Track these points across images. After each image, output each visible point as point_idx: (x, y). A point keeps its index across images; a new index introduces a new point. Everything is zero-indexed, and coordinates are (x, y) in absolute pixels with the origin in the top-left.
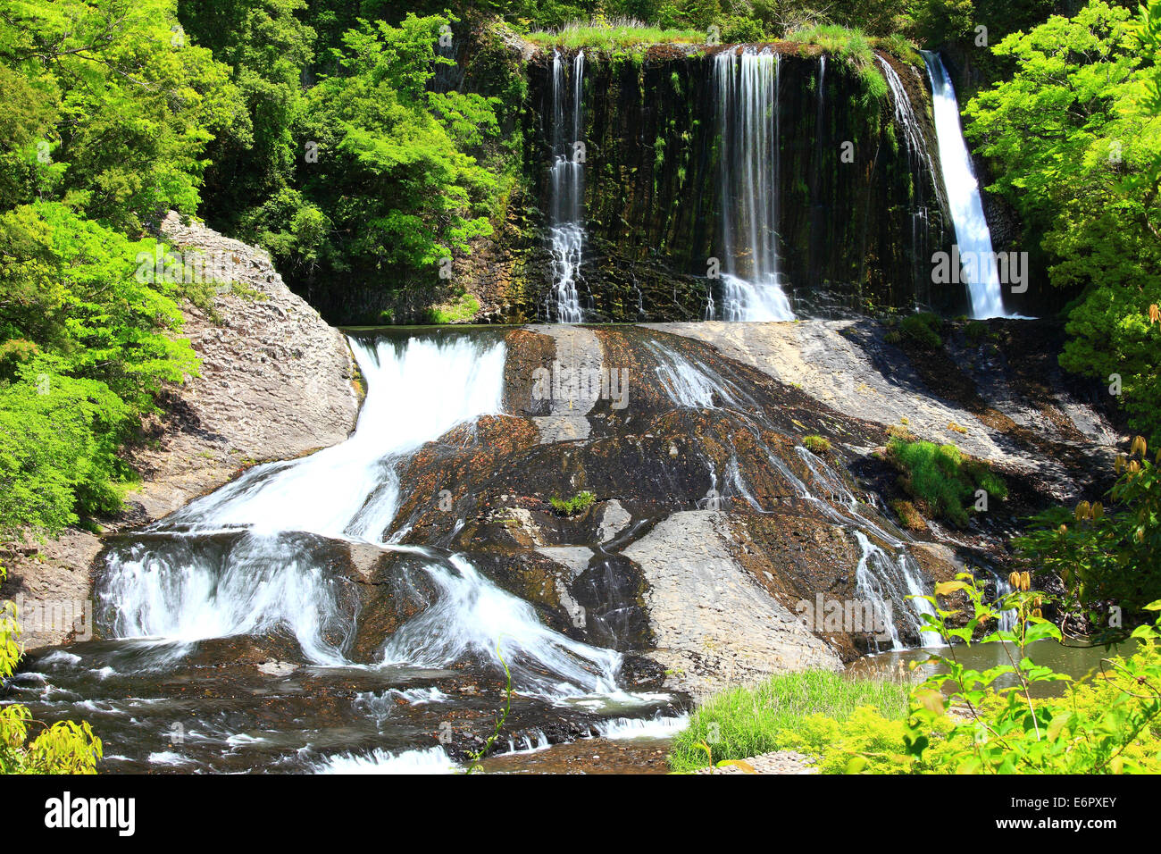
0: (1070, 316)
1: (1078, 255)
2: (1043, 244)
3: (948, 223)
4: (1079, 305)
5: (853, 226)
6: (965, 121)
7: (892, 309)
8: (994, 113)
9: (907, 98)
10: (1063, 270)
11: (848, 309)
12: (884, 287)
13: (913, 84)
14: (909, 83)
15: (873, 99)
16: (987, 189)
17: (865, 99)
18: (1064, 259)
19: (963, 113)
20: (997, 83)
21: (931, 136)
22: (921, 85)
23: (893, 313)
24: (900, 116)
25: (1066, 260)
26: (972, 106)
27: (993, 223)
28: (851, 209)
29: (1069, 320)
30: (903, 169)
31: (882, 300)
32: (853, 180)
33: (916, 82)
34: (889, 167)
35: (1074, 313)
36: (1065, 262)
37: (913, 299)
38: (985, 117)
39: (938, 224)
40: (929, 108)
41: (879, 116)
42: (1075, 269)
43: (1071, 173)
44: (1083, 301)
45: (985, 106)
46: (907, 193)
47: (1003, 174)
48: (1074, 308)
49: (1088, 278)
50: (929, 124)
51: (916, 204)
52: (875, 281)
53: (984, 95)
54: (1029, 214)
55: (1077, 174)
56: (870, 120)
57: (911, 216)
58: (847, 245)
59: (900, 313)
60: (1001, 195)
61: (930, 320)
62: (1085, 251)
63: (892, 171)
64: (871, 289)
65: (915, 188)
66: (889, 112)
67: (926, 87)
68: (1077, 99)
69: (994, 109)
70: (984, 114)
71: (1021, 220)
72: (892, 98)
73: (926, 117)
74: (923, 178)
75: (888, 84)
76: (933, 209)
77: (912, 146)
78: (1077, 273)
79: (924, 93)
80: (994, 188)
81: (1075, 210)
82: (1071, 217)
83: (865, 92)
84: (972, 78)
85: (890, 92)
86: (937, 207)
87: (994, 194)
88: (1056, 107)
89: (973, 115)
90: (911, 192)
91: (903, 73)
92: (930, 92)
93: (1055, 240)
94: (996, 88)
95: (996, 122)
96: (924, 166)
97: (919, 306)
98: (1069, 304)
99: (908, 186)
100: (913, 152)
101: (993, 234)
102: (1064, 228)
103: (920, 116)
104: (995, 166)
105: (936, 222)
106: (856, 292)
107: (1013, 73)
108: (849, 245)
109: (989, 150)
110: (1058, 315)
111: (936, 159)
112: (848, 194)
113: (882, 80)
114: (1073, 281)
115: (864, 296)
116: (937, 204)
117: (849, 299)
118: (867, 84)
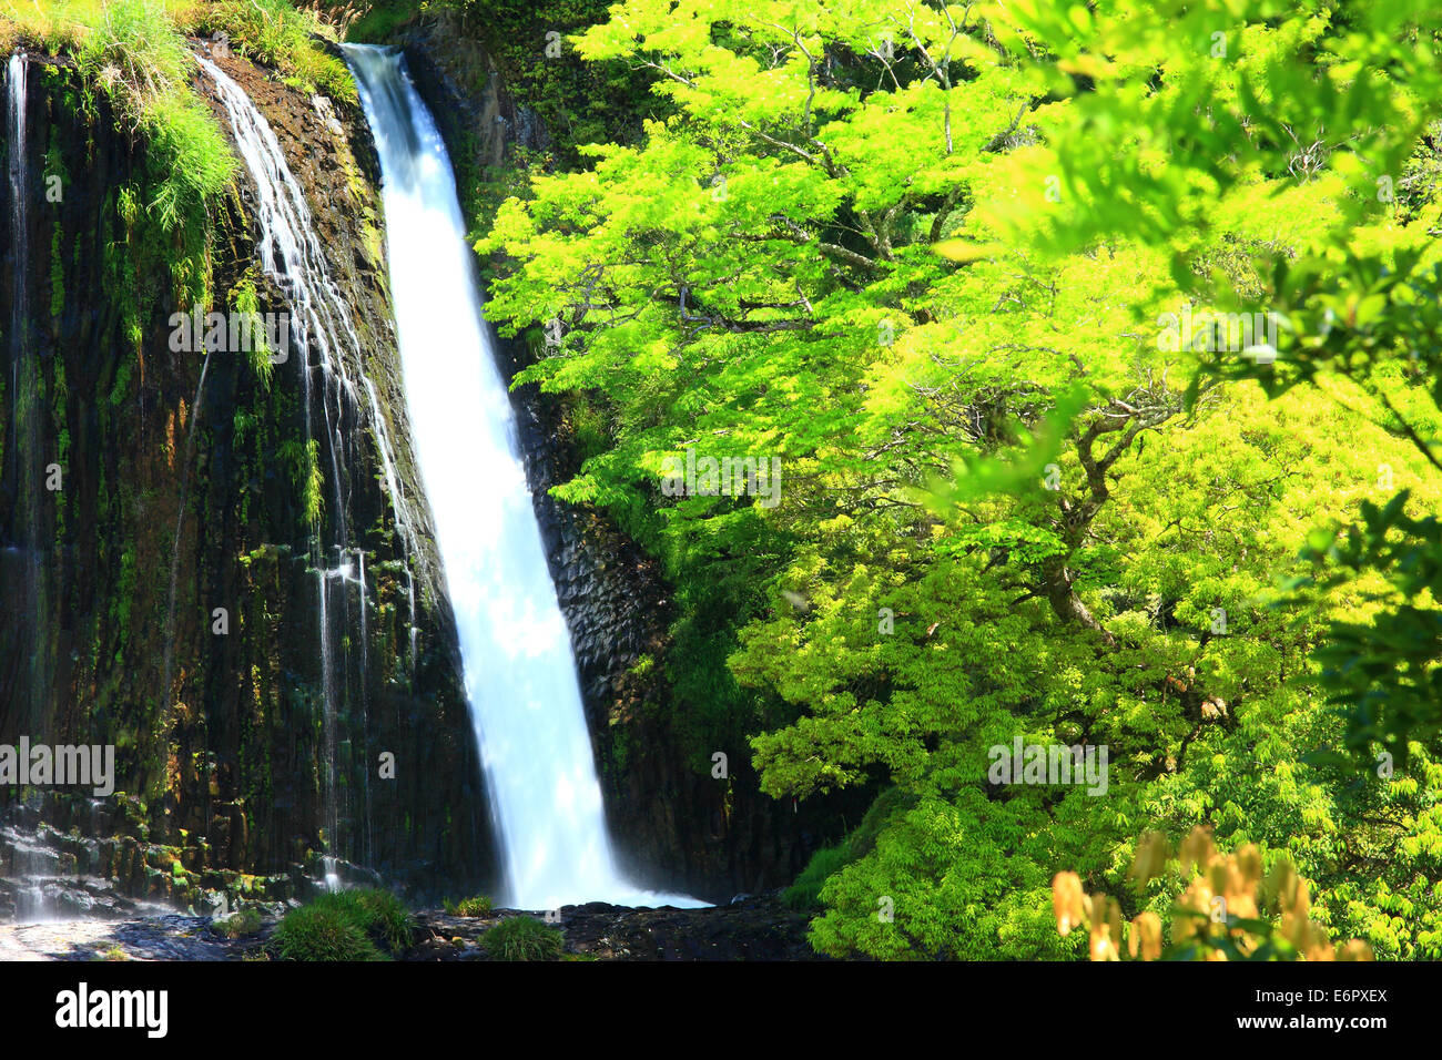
0: (824, 895)
1: (848, 698)
2: (734, 660)
3: (429, 599)
4: (852, 861)
5: (123, 610)
6: (488, 270)
7: (247, 881)
8: (579, 245)
9: (299, 200)
10: (799, 745)
11: (99, 883)
12: (221, 810)
13: (321, 153)
14: (307, 152)
15: (189, 199)
16: (560, 492)
17: (166, 202)
18: (803, 709)
19: (483, 246)
20: (592, 149)
21: (379, 323)
22: (345, 157)
23: (254, 894)
24: (279, 259)
25: (810, 714)
26: (510, 225)
27: (577, 600)
28: (114, 557)
29: (821, 909)
30: (289, 427)
31: (213, 854)
32: (124, 462)
33: (330, 148)
34: (240, 420)
35: (836, 887)
36: (803, 721)
37: (320, 848)
38: (554, 258)
39: (402, 604)
40: (370, 231)
41: (207, 260)
42: (839, 742)
43: (827, 436)
44: (868, 847)
45: (555, 224)
46: (300, 505)
47: (608, 445)
48: (836, 868)
49: (879, 772)
50: (369, 283)
51: (329, 539)
52: (192, 791)
53: (552, 188)
54: (691, 571)
55: (845, 437)
56: (180, 270)
57: (314, 580)
58: (103, 673)
59: (277, 892)
60: (604, 512)
61: (370, 914)
62: (874, 687)
63: (250, 433)
64: (180, 818)
65: (327, 489)
66: (239, 243)
67: (360, 163)
68: (849, 201)
69: (584, 232)
70: (549, 244)
71: (670, 588)
72: (252, 199)
73: (361, 263)
74: (350, 458)
75: (237, 154)
76: (385, 554)
77: (315, 354)
78: (845, 757)
79: (356, 184)
80: (580, 489)
81: (843, 553)
82: (828, 576)
83: (164, 175)
84: (511, 136)
85: (244, 179)
86: (397, 548)
87: (579, 507)
88: (783, 226)
89: (513, 249)
90: (314, 499)
91: (284, 118)
92: (373, 176)
93: (773, 650)
94: (590, 164)
95: (588, 280)
96: (352, 418)
97: (343, 871)
98: (822, 856)
99: (303, 483)
100: (318, 374)
101: (579, 632)
102: (806, 616)
103: (346, 262)
104: (585, 421)
105: (395, 597)
106: (131, 826)
107: (638, 120)
108: (108, 674)
109: (568, 372)
110: (784, 894)
111: (393, 395)
112: (105, 506)
113: (219, 141)
114: (830, 780)
115: (155, 838)
116: (397, 538)
117: (107, 850)
118: (168, 152)
